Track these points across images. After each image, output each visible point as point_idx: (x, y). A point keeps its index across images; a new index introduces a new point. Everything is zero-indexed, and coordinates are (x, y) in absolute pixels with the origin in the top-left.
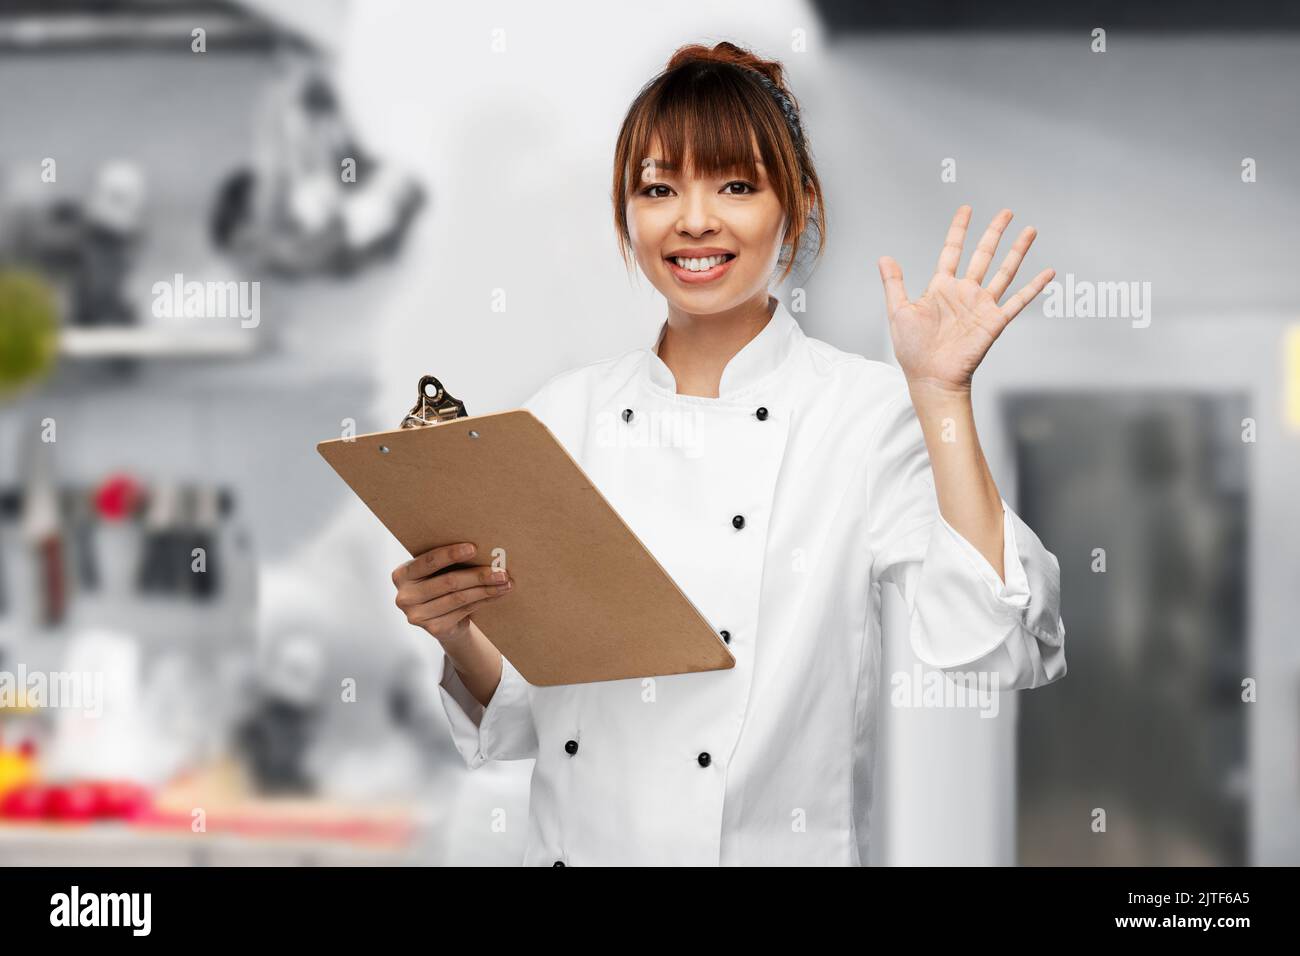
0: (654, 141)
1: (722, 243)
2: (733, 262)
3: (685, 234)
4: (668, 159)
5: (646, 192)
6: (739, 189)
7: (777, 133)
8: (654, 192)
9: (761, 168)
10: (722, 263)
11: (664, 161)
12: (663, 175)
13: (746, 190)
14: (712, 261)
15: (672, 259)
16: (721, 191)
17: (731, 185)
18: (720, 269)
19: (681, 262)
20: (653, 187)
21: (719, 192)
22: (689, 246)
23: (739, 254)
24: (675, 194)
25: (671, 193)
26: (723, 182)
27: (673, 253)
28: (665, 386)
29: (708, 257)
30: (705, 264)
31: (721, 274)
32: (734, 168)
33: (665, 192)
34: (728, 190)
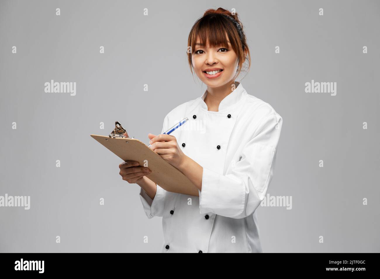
0: (198, 38)
1: (218, 66)
2: (223, 72)
3: (208, 64)
4: (202, 43)
5: (196, 53)
6: (223, 50)
7: (234, 33)
8: (199, 52)
9: (229, 44)
10: (219, 72)
11: (201, 43)
12: (201, 47)
13: (225, 51)
14: (216, 72)
15: (205, 72)
16: (218, 51)
17: (221, 49)
18: (219, 74)
19: (207, 73)
20: (198, 51)
21: (217, 52)
22: (210, 68)
23: (224, 69)
24: (205, 53)
25: (204, 53)
26: (218, 48)
27: (205, 70)
28: (205, 108)
29: (215, 71)
30: (214, 73)
31: (219, 75)
32: (221, 44)
33: (202, 52)
34: (220, 51)
